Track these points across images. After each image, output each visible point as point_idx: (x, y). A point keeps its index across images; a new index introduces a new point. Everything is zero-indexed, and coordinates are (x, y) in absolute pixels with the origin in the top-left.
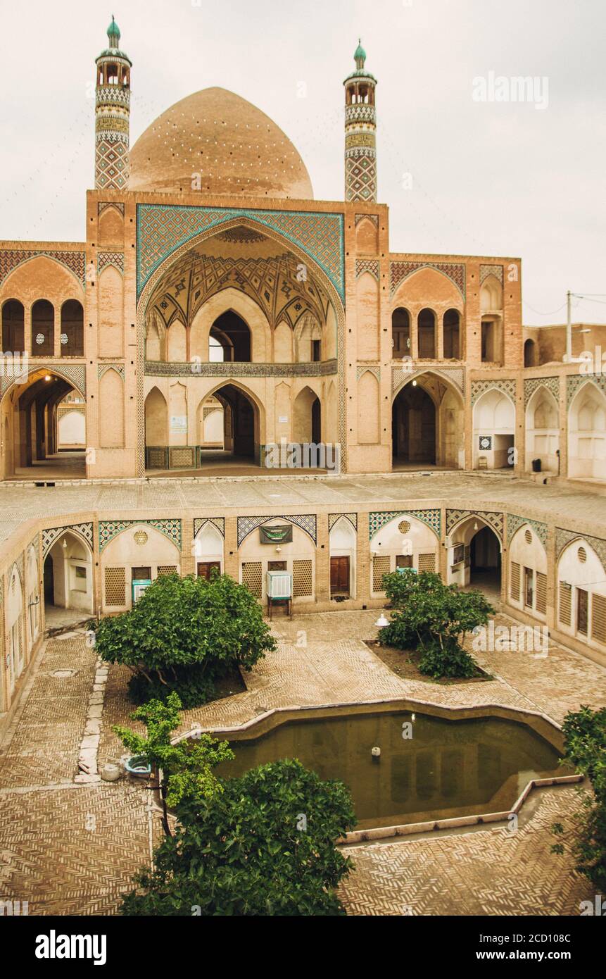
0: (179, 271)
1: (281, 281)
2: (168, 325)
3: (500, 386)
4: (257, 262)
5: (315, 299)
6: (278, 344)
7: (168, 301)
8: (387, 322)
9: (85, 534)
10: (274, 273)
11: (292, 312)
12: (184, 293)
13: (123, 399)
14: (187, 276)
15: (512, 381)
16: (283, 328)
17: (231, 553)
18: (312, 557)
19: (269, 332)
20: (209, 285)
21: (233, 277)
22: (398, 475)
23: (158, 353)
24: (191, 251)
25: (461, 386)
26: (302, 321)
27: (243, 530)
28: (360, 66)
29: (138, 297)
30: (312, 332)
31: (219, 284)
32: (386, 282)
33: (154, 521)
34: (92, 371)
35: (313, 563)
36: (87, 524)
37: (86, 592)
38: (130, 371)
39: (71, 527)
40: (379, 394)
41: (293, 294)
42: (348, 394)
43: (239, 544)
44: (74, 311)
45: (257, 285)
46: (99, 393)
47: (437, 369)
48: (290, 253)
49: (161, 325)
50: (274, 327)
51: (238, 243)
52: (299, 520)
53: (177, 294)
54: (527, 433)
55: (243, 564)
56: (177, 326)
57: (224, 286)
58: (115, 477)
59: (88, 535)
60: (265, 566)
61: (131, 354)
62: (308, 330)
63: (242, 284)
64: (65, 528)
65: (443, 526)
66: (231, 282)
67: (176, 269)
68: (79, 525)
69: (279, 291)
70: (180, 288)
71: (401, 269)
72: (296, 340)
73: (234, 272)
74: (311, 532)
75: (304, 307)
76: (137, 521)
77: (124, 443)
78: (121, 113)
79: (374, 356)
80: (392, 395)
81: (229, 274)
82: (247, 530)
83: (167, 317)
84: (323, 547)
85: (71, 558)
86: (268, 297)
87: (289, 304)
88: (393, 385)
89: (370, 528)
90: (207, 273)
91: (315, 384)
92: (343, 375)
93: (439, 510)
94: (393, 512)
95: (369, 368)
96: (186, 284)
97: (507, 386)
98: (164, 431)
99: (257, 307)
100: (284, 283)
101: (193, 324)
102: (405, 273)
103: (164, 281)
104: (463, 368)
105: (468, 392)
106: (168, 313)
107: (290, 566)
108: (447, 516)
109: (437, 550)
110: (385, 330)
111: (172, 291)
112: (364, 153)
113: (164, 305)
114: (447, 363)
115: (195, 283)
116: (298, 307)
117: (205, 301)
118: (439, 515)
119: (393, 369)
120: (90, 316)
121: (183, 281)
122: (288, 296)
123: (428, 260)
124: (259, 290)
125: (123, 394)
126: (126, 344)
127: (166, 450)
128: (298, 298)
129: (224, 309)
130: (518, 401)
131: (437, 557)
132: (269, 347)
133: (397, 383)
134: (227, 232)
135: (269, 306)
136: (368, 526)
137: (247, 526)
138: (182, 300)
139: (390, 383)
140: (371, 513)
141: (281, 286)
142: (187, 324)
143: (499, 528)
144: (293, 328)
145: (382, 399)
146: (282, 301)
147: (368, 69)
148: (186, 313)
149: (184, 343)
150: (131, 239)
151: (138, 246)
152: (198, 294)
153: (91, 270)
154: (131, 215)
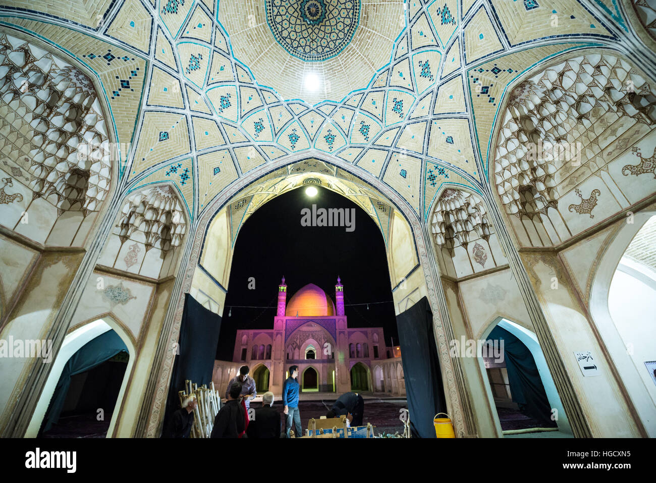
1: (322, 336)
2: (294, 349)
8: (347, 347)
10: (320, 334)
12: (298, 340)
14: (299, 336)
19: (320, 350)
20: (305, 338)
21: (311, 336)
24: (299, 330)
25: (369, 365)
29: (285, 343)
31: (307, 338)
34: (272, 363)
38: (282, 363)
41: (326, 340)
44: (270, 347)
45: (317, 338)
47: (362, 361)
49: (293, 349)
51: (311, 327)
54: (386, 380)
56: (297, 349)
57: (309, 338)
61: (282, 358)
63: (313, 337)
69: (322, 339)
71: (351, 333)
73: (311, 334)
78: (284, 298)
80: (350, 369)
81: (309, 335)
86: (320, 341)
88: (350, 366)
90: (304, 335)
99: (317, 343)
101: (302, 348)
103: (293, 338)
104: (370, 360)
105: (371, 367)
106: (294, 346)
110: (347, 350)
111: (295, 340)
112: (340, 303)
113: (293, 344)
114: (364, 359)
115: (301, 338)
117: (304, 342)
119: (350, 361)
120: (273, 348)
123: (358, 330)
126: (281, 356)
132: (321, 355)
134: (307, 325)
135: (320, 343)
138: (298, 342)
142: (299, 349)
146: (323, 342)
148: (299, 345)
149: (298, 354)
150: (284, 328)
151: (286, 330)
152: (302, 341)
153: (274, 336)
154: (285, 322)
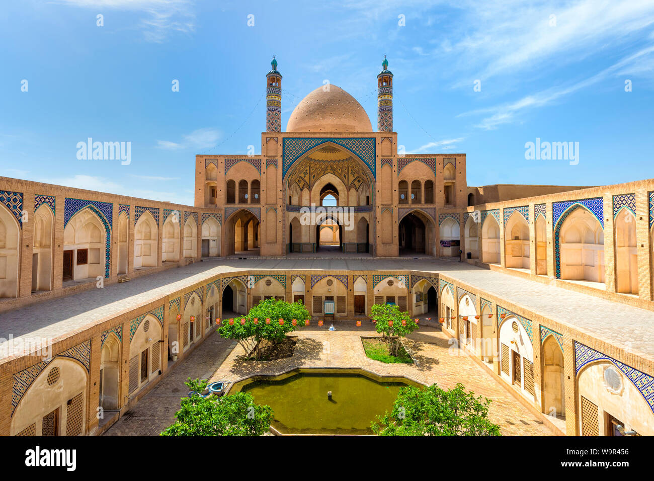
0: (304, 167)
1: (350, 169)
2: (302, 190)
3: (452, 216)
4: (339, 161)
5: (365, 177)
6: (350, 198)
7: (301, 180)
8: (396, 186)
9: (243, 280)
10: (346, 166)
11: (356, 183)
12: (308, 176)
13: (276, 222)
14: (308, 168)
15: (458, 214)
16: (353, 191)
17: (308, 291)
18: (345, 295)
19: (346, 193)
20: (318, 172)
21: (329, 168)
22: (401, 258)
23: (298, 202)
24: (307, 157)
25: (434, 216)
26: (361, 187)
27: (314, 281)
28: (385, 68)
29: (283, 178)
30: (366, 192)
31: (323, 172)
32: (395, 168)
33: (274, 275)
34: (263, 210)
35: (346, 297)
36: (245, 276)
37: (244, 306)
38: (279, 210)
39: (237, 277)
40: (392, 221)
41: (356, 175)
42: (377, 220)
43: (312, 287)
44: (256, 184)
45: (340, 172)
46: (266, 219)
47: (421, 209)
48: (351, 157)
49: (299, 191)
50: (348, 190)
51: (329, 153)
52: (340, 277)
53: (305, 176)
54: (465, 239)
55: (314, 297)
56: (306, 190)
57: (326, 173)
58: (272, 256)
59: (245, 281)
60: (324, 298)
61: (280, 202)
62: (364, 191)
63: (334, 172)
64: (234, 277)
65: (410, 283)
66: (329, 171)
67: (302, 165)
68: (241, 276)
69: (350, 174)
70: (305, 174)
71: (404, 162)
72: (359, 196)
73: (329, 166)
74: (345, 283)
75: (362, 181)
76: (267, 275)
77: (276, 241)
78: (277, 99)
79: (390, 203)
80: (399, 221)
81: (327, 167)
82: (316, 281)
83: (301, 186)
84: (350, 290)
85: (241, 291)
86: (345, 177)
87: (355, 180)
88: (399, 216)
89: (374, 283)
90: (317, 167)
91: (366, 215)
92: (375, 211)
93: (408, 275)
94: (385, 276)
95: (387, 208)
96: (308, 172)
97: (456, 216)
98: (300, 236)
99: (341, 181)
100: (352, 170)
101: (313, 190)
102: (405, 164)
103: (297, 171)
104: (435, 208)
105: (437, 219)
106: (301, 184)
107: (335, 299)
108: (412, 279)
109: (407, 295)
110: (395, 191)
111: (302, 175)
112: (386, 109)
113: (299, 181)
114: (426, 206)
115: (312, 171)
116: (359, 181)
117: (317, 179)
118: (408, 278)
119: (399, 209)
120: (263, 186)
121: (307, 170)
122: (354, 176)
123: (417, 157)
124: (341, 174)
125: (277, 220)
126: (278, 198)
127: (300, 245)
128: (358, 177)
129: (326, 183)
130: (461, 223)
131: (407, 298)
132: (347, 199)
133: (401, 215)
134: (323, 148)
135: (346, 181)
136: (372, 281)
137: (315, 279)
138: (307, 179)
139: (397, 215)
140: (374, 276)
141: (350, 172)
142: (310, 190)
143: (436, 286)
144: (357, 190)
145: (394, 222)
146: (352, 178)
147: (389, 69)
148: (309, 184)
149: (308, 198)
150: (280, 153)
151: (283, 156)
152: (314, 176)
153: (264, 167)
154: (280, 142)
